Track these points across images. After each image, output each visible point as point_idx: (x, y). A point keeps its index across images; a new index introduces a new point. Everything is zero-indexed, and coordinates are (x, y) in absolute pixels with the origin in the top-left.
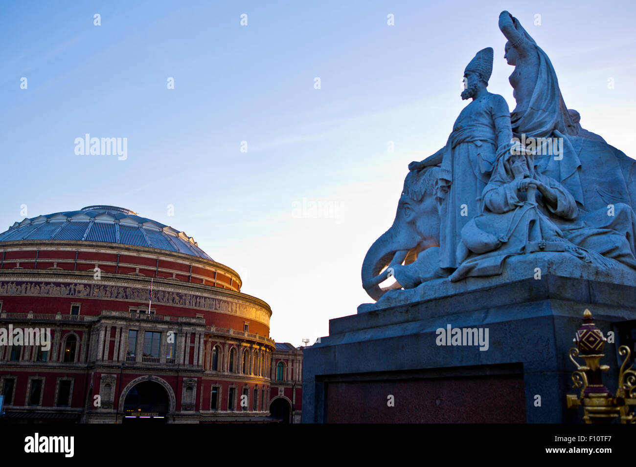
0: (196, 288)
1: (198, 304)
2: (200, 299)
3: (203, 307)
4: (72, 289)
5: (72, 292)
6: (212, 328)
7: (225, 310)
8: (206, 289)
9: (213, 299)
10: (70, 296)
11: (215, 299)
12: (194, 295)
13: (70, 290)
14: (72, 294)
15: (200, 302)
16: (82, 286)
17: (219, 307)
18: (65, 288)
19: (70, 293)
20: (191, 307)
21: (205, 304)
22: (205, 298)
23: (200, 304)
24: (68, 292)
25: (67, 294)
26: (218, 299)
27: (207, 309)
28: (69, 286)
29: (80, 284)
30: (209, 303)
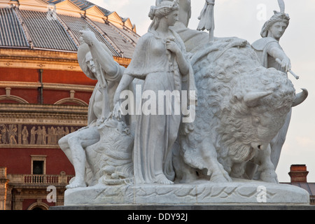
0: (25, 112)
1: (33, 139)
2: (36, 129)
3: (45, 142)
6: (60, 178)
8: (47, 112)
9: (64, 126)
12: (23, 125)
15: (36, 136)
20: (20, 146)
21: (47, 138)
22: (48, 127)
23: (39, 138)
27: (53, 146)
30: (57, 134)
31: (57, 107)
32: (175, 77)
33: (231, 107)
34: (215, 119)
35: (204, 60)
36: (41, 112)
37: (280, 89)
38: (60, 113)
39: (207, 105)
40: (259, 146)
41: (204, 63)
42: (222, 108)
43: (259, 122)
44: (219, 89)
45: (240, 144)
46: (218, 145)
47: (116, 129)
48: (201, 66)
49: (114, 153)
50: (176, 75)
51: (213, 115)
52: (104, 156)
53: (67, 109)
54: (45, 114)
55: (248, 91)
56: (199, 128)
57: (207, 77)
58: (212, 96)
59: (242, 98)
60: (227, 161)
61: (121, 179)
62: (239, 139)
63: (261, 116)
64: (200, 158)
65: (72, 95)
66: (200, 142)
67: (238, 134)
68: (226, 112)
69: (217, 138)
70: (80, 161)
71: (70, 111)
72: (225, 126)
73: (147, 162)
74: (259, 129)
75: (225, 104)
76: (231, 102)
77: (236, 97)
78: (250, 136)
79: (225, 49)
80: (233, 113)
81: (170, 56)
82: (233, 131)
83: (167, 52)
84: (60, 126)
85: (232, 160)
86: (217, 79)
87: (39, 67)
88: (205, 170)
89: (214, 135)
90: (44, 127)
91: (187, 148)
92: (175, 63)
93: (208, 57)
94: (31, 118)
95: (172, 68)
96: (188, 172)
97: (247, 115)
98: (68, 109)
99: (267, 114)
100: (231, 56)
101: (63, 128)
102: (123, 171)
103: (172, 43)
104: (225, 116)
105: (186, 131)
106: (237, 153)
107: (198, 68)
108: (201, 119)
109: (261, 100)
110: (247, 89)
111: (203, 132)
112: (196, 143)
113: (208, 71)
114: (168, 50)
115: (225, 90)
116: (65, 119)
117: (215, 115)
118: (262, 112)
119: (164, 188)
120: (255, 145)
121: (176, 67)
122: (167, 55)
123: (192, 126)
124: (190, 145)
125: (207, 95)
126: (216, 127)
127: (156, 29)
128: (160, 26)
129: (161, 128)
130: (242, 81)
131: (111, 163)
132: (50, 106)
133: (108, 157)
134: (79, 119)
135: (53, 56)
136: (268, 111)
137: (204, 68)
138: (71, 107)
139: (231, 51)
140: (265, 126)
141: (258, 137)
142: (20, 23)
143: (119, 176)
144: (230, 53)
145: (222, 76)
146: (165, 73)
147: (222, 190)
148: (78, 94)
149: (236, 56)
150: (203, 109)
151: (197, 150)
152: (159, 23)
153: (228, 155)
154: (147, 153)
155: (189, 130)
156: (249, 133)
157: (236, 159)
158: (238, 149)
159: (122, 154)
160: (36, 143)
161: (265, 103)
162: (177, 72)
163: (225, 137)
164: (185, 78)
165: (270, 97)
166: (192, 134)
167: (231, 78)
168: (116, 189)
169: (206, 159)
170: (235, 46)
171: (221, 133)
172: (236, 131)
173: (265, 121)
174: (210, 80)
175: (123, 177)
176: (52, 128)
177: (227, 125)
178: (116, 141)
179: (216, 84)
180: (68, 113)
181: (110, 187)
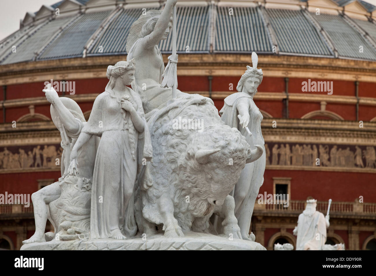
1: (275, 158)
2: (279, 147)
3: (289, 162)
4: (38, 156)
5: (38, 161)
7: (343, 163)
9: (312, 145)
10: (35, 169)
11: (318, 145)
13: (35, 158)
14: (38, 166)
15: (279, 155)
16: (53, 148)
17: (329, 160)
18: (26, 156)
19: (34, 163)
21: (291, 158)
22: (292, 145)
23: (282, 158)
24: (31, 162)
25: (31, 166)
26: (324, 145)
27: (299, 167)
28: (32, 150)
29: (49, 145)
30: (302, 153)
31: (303, 121)
32: (130, 136)
33: (186, 163)
34: (174, 174)
35: (165, 118)
36: (284, 128)
37: (229, 147)
38: (306, 129)
39: (165, 162)
40: (215, 202)
41: (165, 120)
42: (179, 164)
43: (212, 179)
44: (177, 146)
45: (198, 199)
46: (176, 200)
47: (75, 185)
48: (162, 123)
49: (72, 208)
50: (131, 133)
51: (171, 171)
52: (63, 212)
53: (314, 124)
54: (288, 130)
55: (199, 149)
56: (158, 184)
57: (166, 133)
58: (171, 153)
59: (194, 155)
60: (187, 215)
61: (77, 235)
62: (197, 195)
63: (213, 173)
64: (158, 213)
65: (323, 108)
66: (158, 197)
67: (195, 190)
68: (182, 169)
69: (175, 194)
70: (41, 217)
71: (318, 126)
72: (182, 182)
73: (103, 218)
74: (212, 186)
75: (182, 160)
76: (186, 158)
77: (189, 154)
78: (205, 192)
79: (184, 106)
80: (188, 170)
81: (124, 115)
82: (189, 186)
83: (122, 111)
84: (307, 144)
85: (192, 215)
86: (174, 136)
87: (284, 75)
88: (161, 225)
89: (173, 190)
90: (287, 146)
91: (147, 204)
92: (130, 122)
93: (169, 113)
94: (273, 134)
95: (126, 127)
96: (147, 226)
97: (200, 171)
98: (316, 124)
99: (218, 171)
100: (189, 114)
101: (309, 146)
102: (81, 227)
103: (126, 102)
104: (182, 172)
105: (145, 186)
106: (195, 208)
107: (159, 125)
108: (160, 175)
109: (211, 157)
110: (199, 146)
111: (161, 188)
112: (154, 198)
113: (167, 129)
114: (123, 109)
115: (182, 147)
116: (313, 136)
117: (174, 171)
118: (213, 169)
119: (115, 244)
120: (211, 201)
121: (131, 125)
122: (122, 113)
123: (151, 182)
124: (149, 200)
125: (167, 151)
126: (174, 183)
127: (112, 89)
128: (116, 85)
129: (116, 184)
130: (196, 139)
131: (68, 219)
132: (295, 121)
133: (66, 213)
134: (328, 136)
135: (301, 62)
136: (218, 167)
137: (165, 125)
138: (320, 122)
139: (189, 109)
140: (217, 182)
141: (212, 192)
142: (265, 25)
143: (76, 232)
144: (189, 110)
145: (180, 133)
146: (119, 131)
147: (171, 245)
148: (331, 107)
149: (194, 113)
150: (162, 165)
151: (156, 205)
152: (115, 82)
153: (188, 210)
154: (103, 208)
155: (148, 186)
156: (204, 189)
157: (195, 214)
158: (196, 204)
159: (80, 209)
160: (278, 163)
161: (215, 160)
162: (131, 130)
163: (184, 192)
164: (141, 135)
165: (219, 154)
166: (151, 189)
167: (188, 135)
168: (69, 244)
169: (163, 214)
170: (195, 104)
171: (180, 189)
172: (193, 187)
173: (216, 178)
174: (169, 137)
175: (79, 233)
176: (297, 146)
177: (184, 181)
178: (74, 197)
179: (174, 141)
180: (315, 129)
181: (63, 242)
